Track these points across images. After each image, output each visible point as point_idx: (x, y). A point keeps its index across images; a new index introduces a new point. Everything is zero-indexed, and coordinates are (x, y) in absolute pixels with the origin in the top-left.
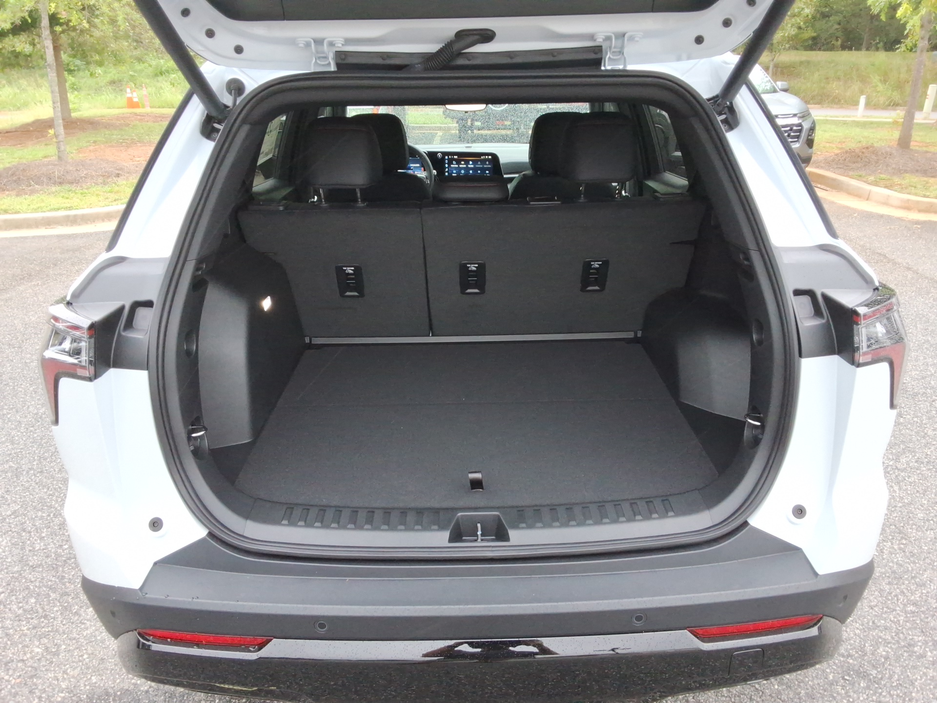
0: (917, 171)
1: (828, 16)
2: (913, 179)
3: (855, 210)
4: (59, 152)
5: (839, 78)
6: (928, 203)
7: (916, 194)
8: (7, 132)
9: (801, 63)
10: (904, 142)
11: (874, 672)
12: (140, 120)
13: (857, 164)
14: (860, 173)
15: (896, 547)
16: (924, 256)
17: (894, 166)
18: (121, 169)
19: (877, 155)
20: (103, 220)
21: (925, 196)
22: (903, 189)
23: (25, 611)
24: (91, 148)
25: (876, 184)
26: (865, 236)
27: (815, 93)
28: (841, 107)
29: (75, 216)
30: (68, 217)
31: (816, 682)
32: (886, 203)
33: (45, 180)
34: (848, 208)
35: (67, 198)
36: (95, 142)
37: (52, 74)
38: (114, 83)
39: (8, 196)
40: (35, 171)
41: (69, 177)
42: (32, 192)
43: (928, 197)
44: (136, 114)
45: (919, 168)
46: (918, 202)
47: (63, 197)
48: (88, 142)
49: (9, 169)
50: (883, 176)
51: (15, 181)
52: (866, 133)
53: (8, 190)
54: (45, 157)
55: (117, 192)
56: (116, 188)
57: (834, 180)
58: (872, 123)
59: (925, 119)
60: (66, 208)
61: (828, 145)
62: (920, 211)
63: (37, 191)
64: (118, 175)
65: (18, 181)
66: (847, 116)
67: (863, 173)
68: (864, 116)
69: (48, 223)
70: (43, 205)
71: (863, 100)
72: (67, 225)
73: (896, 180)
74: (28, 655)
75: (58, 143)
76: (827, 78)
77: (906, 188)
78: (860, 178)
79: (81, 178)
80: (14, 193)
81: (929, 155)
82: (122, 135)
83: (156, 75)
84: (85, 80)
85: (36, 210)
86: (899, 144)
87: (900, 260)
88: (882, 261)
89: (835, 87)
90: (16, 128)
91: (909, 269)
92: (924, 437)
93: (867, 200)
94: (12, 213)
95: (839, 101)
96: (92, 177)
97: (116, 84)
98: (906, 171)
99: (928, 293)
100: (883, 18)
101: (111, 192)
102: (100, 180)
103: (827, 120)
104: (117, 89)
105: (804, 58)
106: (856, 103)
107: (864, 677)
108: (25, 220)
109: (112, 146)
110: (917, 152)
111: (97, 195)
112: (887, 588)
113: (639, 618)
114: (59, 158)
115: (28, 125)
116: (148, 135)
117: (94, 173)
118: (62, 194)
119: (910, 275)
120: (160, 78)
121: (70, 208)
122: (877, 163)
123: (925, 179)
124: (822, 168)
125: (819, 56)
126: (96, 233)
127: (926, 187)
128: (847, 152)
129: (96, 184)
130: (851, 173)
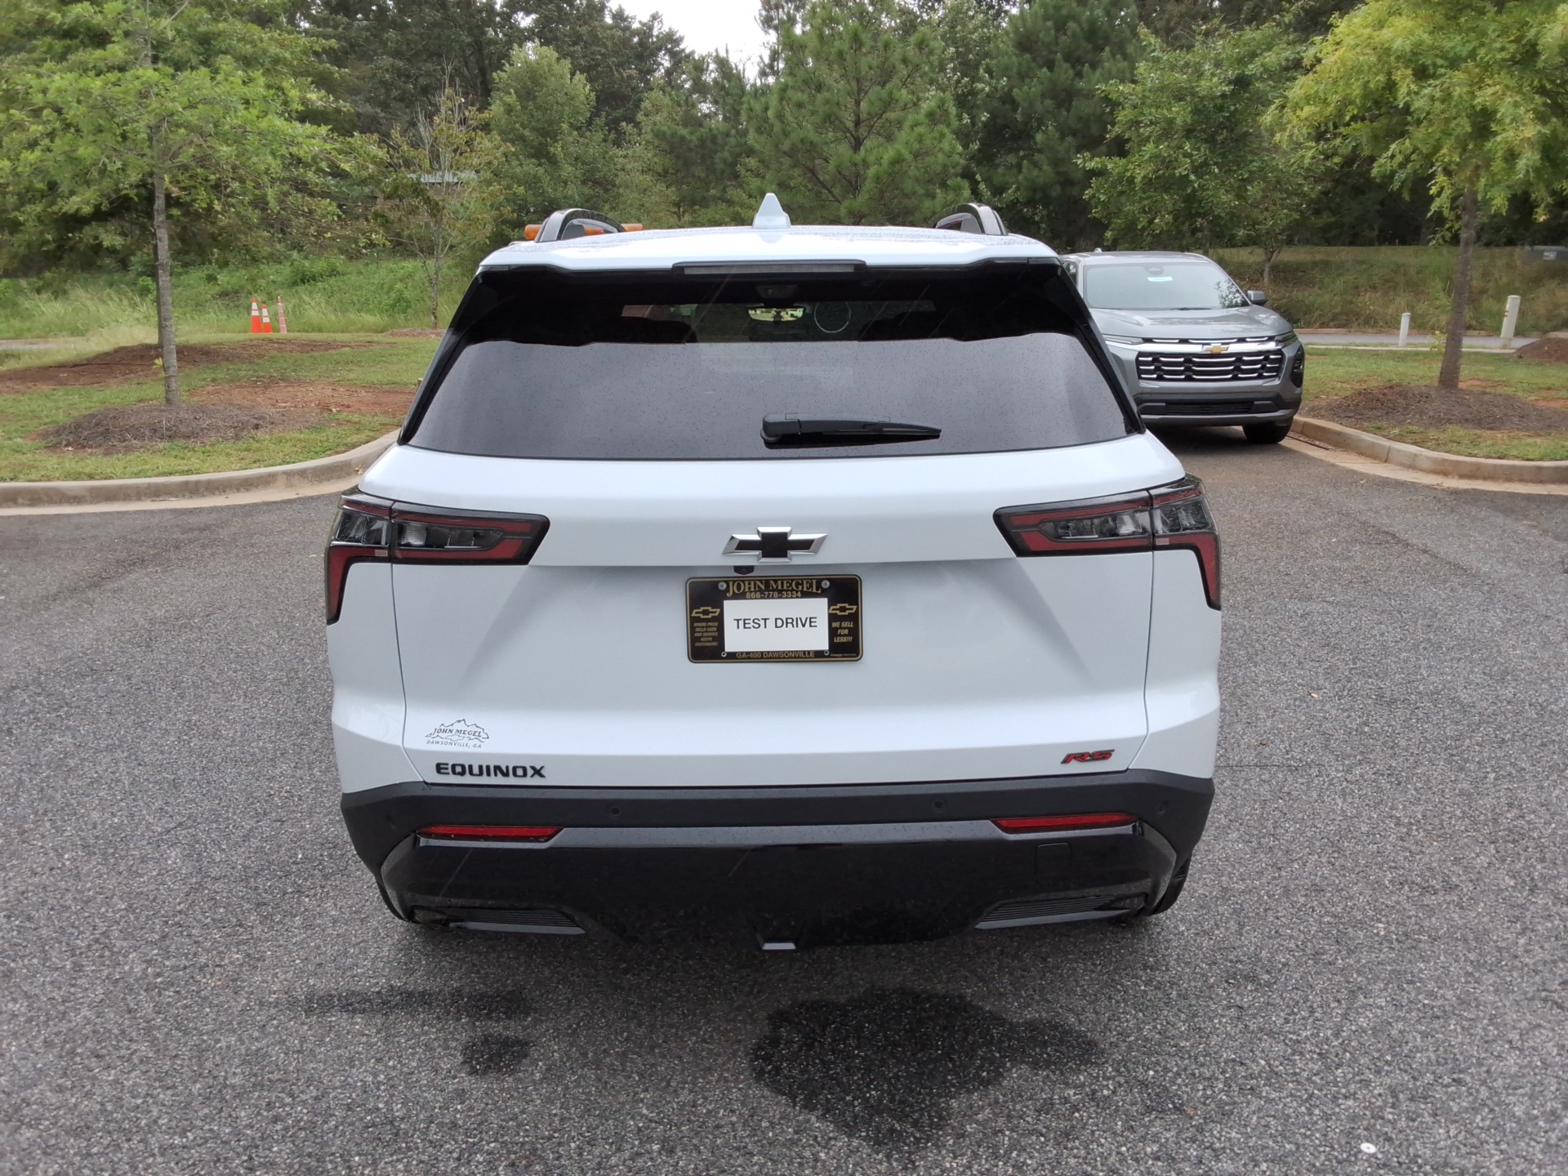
0: (1467, 420)
1: (1363, 193)
2: (1459, 432)
3: (1362, 475)
4: (167, 391)
5: (1375, 288)
6: (1472, 464)
7: (1458, 453)
8: (75, 366)
9: (1315, 264)
10: (1449, 378)
11: (1266, 977)
12: (279, 350)
13: (1375, 412)
14: (1379, 424)
15: (1324, 860)
16: (1452, 535)
17: (1431, 413)
18: (262, 418)
19: (1405, 398)
20: (238, 490)
21: (1470, 455)
22: (1438, 446)
23: (213, 920)
24: (210, 388)
25: (1400, 439)
26: (1371, 509)
27: (1337, 310)
28: (1380, 332)
29: (197, 483)
30: (187, 483)
31: (1193, 984)
32: (1412, 465)
33: (147, 432)
34: (1354, 472)
35: (183, 458)
36: (213, 380)
37: (164, 278)
38: (227, 295)
39: (91, 454)
40: (133, 419)
41: (183, 429)
42: (128, 450)
43: (1475, 456)
44: (271, 341)
45: (1469, 416)
46: (1458, 463)
47: (176, 457)
48: (204, 380)
49: (93, 416)
50: (1415, 428)
51: (102, 434)
52: (1401, 368)
53: (90, 447)
54: (140, 401)
55: (257, 450)
56: (256, 445)
57: (1339, 434)
58: (1417, 354)
59: (1505, 347)
60: (183, 473)
61: (1339, 385)
62: (1462, 476)
63: (137, 449)
64: (257, 427)
65: (106, 435)
66: (1382, 345)
67: (1384, 424)
68: (1408, 345)
69: (156, 492)
70: (147, 467)
71: (1405, 320)
72: (184, 496)
73: (1433, 433)
74: (226, 961)
75: (167, 378)
76: (1357, 288)
77: (1445, 444)
78: (1378, 430)
79: (202, 430)
80: (101, 450)
81: (1486, 398)
82: (255, 371)
83: (295, 283)
84: (180, 289)
85: (137, 475)
86: (1441, 381)
87: (1414, 541)
88: (1387, 542)
89: (1369, 301)
90: (88, 360)
91: (1425, 552)
92: (1392, 748)
93: (1386, 461)
94: (101, 479)
95: (1376, 322)
96: (218, 429)
97: (231, 297)
98: (1449, 421)
99: (1445, 582)
100: (1406, 196)
101: (248, 450)
102: (231, 433)
103: (1348, 350)
104: (231, 305)
105: (1318, 257)
106: (1395, 325)
107: (1253, 981)
108: (121, 487)
109: (242, 387)
110: (1470, 393)
111: (228, 454)
112: (1302, 900)
113: (938, 805)
114: (168, 400)
115: (107, 354)
116: (295, 371)
117: (220, 423)
118: (174, 453)
119: (1424, 558)
120: (301, 288)
121: (189, 472)
122: (1405, 409)
123: (1478, 432)
124: (1323, 417)
125: (1344, 254)
126: (229, 508)
127: (1474, 443)
128: (1360, 394)
129: (225, 439)
130: (1366, 424)
